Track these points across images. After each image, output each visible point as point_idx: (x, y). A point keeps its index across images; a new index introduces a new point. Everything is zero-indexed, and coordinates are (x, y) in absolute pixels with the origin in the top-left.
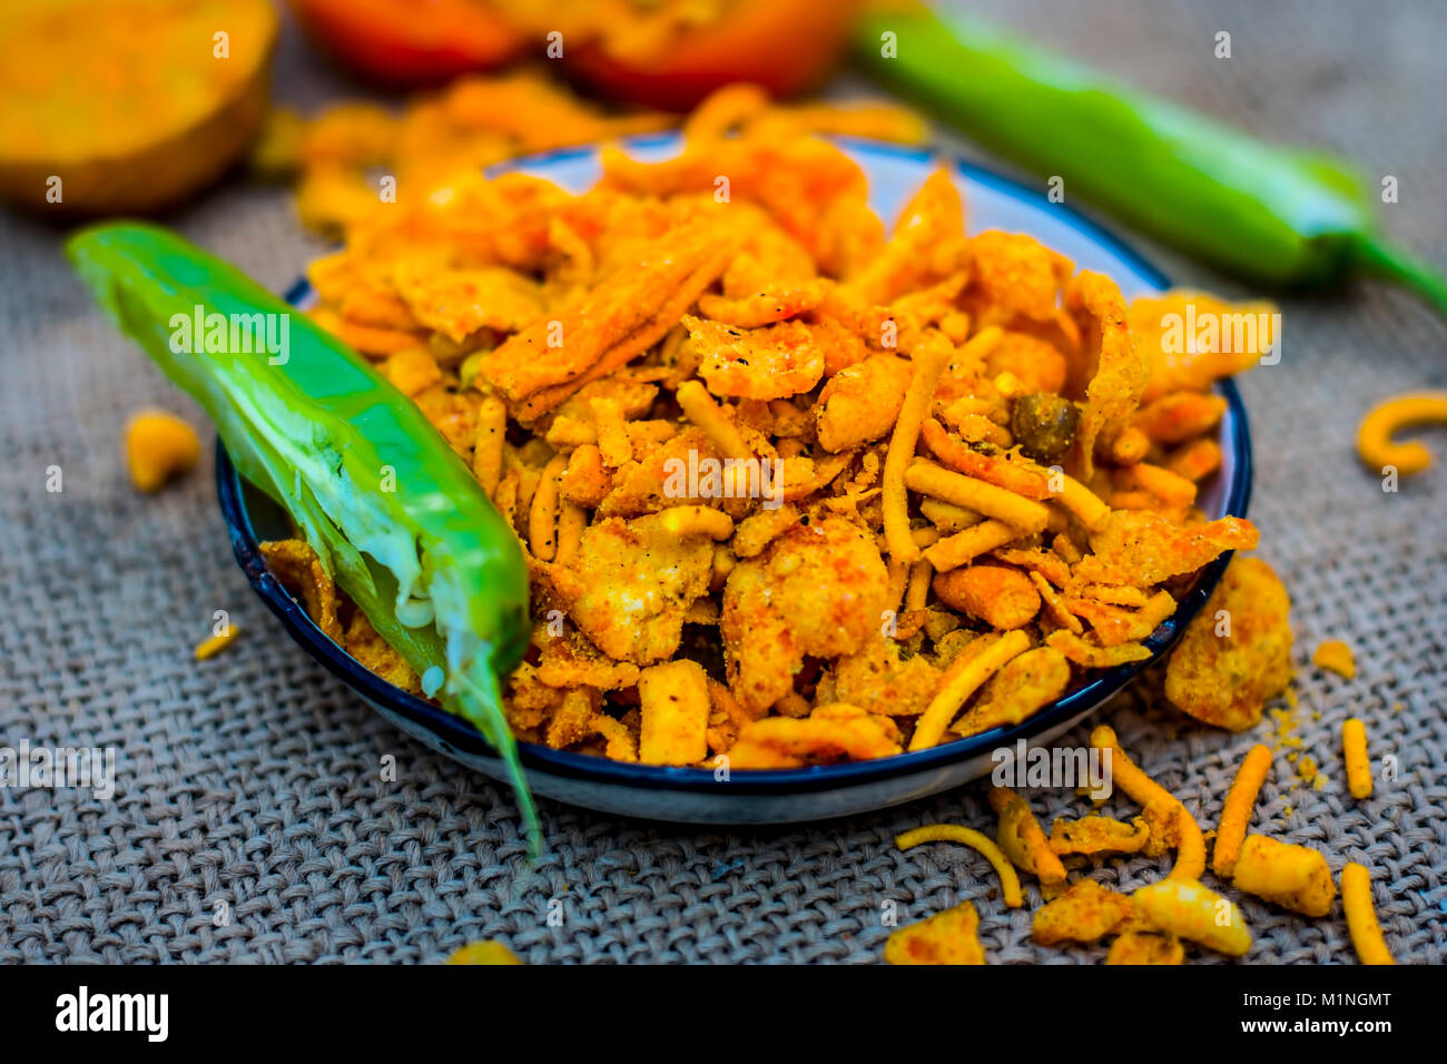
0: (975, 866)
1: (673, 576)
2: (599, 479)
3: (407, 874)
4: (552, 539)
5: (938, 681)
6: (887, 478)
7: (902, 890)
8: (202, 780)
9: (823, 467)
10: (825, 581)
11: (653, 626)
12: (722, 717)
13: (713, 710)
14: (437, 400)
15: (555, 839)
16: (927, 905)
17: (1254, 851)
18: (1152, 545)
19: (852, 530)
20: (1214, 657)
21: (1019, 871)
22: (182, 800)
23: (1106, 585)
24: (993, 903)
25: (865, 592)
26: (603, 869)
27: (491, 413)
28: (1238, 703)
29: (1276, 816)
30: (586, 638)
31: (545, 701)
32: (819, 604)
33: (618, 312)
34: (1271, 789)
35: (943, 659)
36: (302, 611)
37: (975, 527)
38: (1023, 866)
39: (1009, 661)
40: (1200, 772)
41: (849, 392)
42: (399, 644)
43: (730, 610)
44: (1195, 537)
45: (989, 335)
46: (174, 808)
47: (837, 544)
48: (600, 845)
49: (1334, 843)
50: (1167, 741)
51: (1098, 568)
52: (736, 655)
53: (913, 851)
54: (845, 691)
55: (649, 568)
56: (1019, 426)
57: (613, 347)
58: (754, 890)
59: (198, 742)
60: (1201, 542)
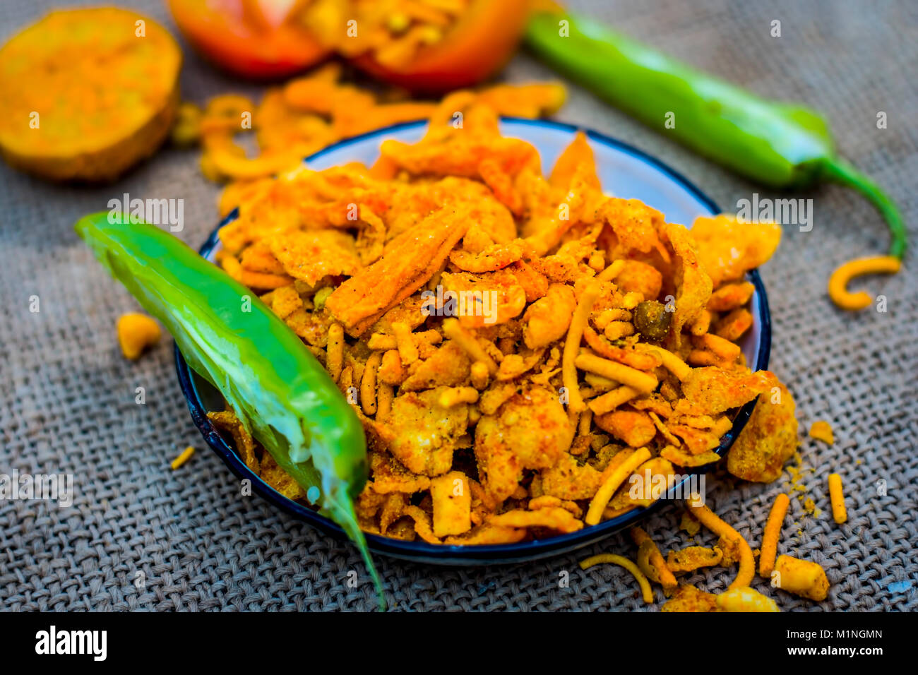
0: (625, 578)
1: (446, 424)
2: (400, 371)
3: (305, 601)
4: (374, 402)
5: (600, 478)
6: (565, 362)
7: (585, 595)
8: (182, 546)
9: (528, 359)
10: (534, 429)
11: (436, 454)
12: (478, 502)
13: (474, 498)
14: (302, 318)
15: (387, 573)
16: (600, 604)
17: (782, 566)
18: (717, 390)
19: (547, 395)
20: (754, 444)
21: (650, 581)
22: (173, 560)
23: (692, 416)
24: (637, 600)
25: (556, 434)
26: (416, 591)
27: (335, 333)
28: (768, 468)
29: (793, 536)
30: (398, 461)
31: (378, 502)
32: (531, 443)
33: (404, 270)
34: (790, 518)
35: (602, 463)
36: (235, 456)
37: (616, 390)
38: (652, 579)
39: (640, 465)
40: (749, 509)
41: (541, 316)
42: (292, 472)
43: (480, 444)
44: (742, 386)
45: (618, 265)
46: (168, 565)
47: (539, 405)
48: (413, 576)
49: (826, 551)
50: (729, 490)
51: (687, 407)
52: (485, 469)
53: (589, 570)
54: (548, 488)
55: (432, 421)
56: (637, 322)
57: (402, 289)
58: (502, 600)
59: (178, 523)
60: (745, 390)
